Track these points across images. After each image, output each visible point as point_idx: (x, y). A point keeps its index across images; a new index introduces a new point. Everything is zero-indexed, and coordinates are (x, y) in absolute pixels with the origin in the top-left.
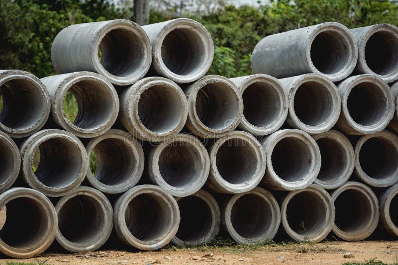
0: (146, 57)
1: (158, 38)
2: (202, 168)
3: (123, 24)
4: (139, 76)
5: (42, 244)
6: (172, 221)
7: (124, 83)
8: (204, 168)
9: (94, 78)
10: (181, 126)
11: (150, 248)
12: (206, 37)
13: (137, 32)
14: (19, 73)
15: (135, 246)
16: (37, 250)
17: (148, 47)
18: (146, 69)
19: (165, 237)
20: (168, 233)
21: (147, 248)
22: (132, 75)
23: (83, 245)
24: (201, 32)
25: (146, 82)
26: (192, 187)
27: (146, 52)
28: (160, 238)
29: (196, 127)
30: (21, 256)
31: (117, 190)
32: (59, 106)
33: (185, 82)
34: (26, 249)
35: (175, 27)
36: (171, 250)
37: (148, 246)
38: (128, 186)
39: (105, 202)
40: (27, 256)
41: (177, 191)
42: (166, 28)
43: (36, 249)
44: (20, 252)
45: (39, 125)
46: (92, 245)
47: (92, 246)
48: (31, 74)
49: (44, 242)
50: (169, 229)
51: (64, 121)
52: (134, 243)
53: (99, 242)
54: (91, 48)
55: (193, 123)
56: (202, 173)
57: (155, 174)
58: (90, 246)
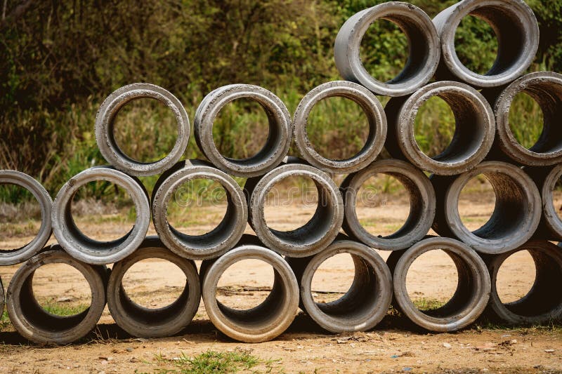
0: (432, 52)
1: (449, 24)
2: (529, 211)
3: (393, 8)
4: (421, 82)
5: (279, 323)
6: (479, 290)
7: (397, 93)
8: (532, 210)
9: (347, 90)
10: (484, 151)
11: (445, 328)
12: (526, 16)
13: (416, 17)
14: (247, 89)
15: (421, 325)
16: (272, 331)
17: (434, 38)
18: (432, 71)
19: (469, 312)
20: (474, 307)
21: (440, 328)
22: (411, 81)
23: (350, 322)
24: (517, 9)
25: (426, 91)
26: (514, 239)
27: (431, 46)
28: (461, 314)
29: (511, 151)
30: (250, 339)
31: (396, 245)
32: (300, 132)
33: (492, 86)
34: (257, 330)
35: (476, 5)
36: (474, 331)
37: (442, 326)
38: (412, 240)
39: (379, 263)
40: (259, 339)
41: (489, 245)
42: (461, 8)
43: (272, 329)
44: (250, 334)
45: (275, 159)
46: (363, 323)
47: (363, 325)
48: (263, 90)
49: (282, 320)
50: (475, 300)
51: (307, 153)
52: (419, 321)
53: (373, 319)
54: (348, 48)
55: (506, 145)
56: (530, 218)
57: (451, 222)
58: (360, 324)
